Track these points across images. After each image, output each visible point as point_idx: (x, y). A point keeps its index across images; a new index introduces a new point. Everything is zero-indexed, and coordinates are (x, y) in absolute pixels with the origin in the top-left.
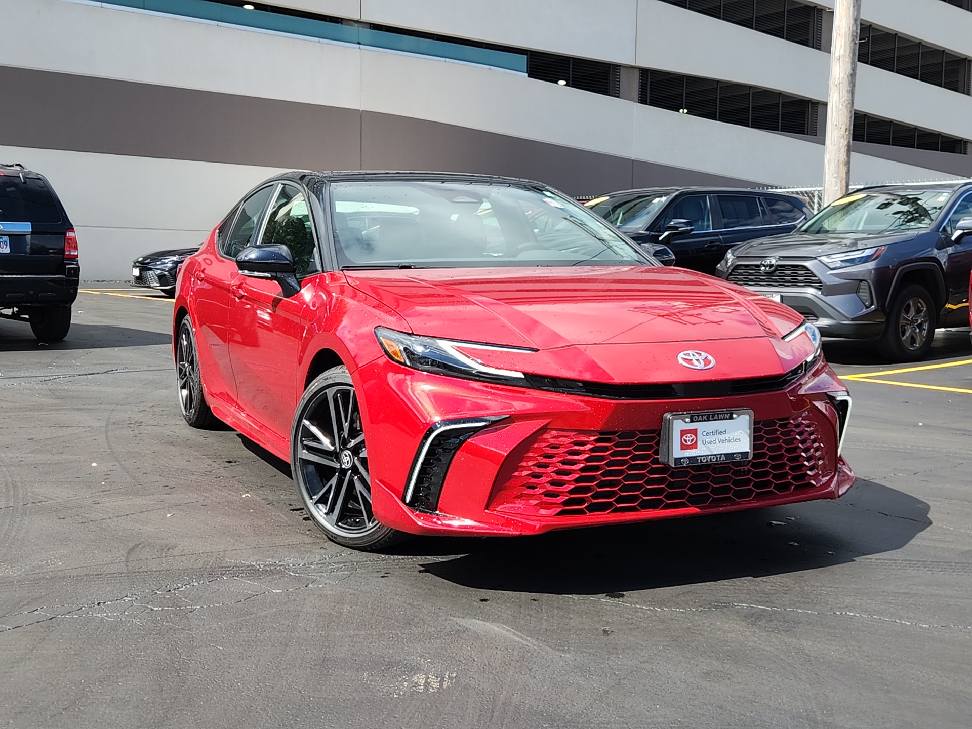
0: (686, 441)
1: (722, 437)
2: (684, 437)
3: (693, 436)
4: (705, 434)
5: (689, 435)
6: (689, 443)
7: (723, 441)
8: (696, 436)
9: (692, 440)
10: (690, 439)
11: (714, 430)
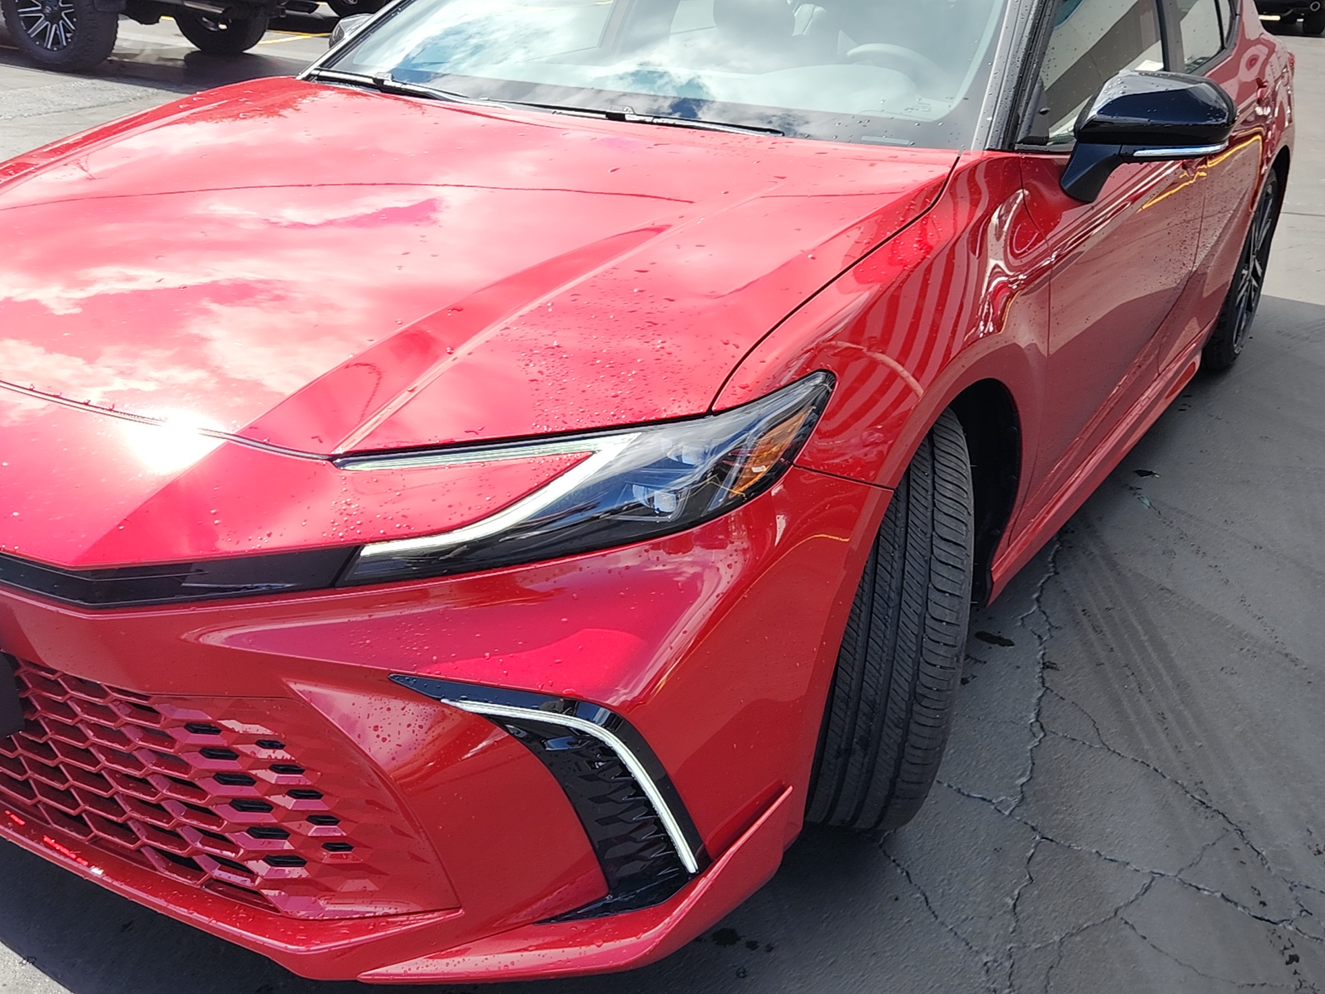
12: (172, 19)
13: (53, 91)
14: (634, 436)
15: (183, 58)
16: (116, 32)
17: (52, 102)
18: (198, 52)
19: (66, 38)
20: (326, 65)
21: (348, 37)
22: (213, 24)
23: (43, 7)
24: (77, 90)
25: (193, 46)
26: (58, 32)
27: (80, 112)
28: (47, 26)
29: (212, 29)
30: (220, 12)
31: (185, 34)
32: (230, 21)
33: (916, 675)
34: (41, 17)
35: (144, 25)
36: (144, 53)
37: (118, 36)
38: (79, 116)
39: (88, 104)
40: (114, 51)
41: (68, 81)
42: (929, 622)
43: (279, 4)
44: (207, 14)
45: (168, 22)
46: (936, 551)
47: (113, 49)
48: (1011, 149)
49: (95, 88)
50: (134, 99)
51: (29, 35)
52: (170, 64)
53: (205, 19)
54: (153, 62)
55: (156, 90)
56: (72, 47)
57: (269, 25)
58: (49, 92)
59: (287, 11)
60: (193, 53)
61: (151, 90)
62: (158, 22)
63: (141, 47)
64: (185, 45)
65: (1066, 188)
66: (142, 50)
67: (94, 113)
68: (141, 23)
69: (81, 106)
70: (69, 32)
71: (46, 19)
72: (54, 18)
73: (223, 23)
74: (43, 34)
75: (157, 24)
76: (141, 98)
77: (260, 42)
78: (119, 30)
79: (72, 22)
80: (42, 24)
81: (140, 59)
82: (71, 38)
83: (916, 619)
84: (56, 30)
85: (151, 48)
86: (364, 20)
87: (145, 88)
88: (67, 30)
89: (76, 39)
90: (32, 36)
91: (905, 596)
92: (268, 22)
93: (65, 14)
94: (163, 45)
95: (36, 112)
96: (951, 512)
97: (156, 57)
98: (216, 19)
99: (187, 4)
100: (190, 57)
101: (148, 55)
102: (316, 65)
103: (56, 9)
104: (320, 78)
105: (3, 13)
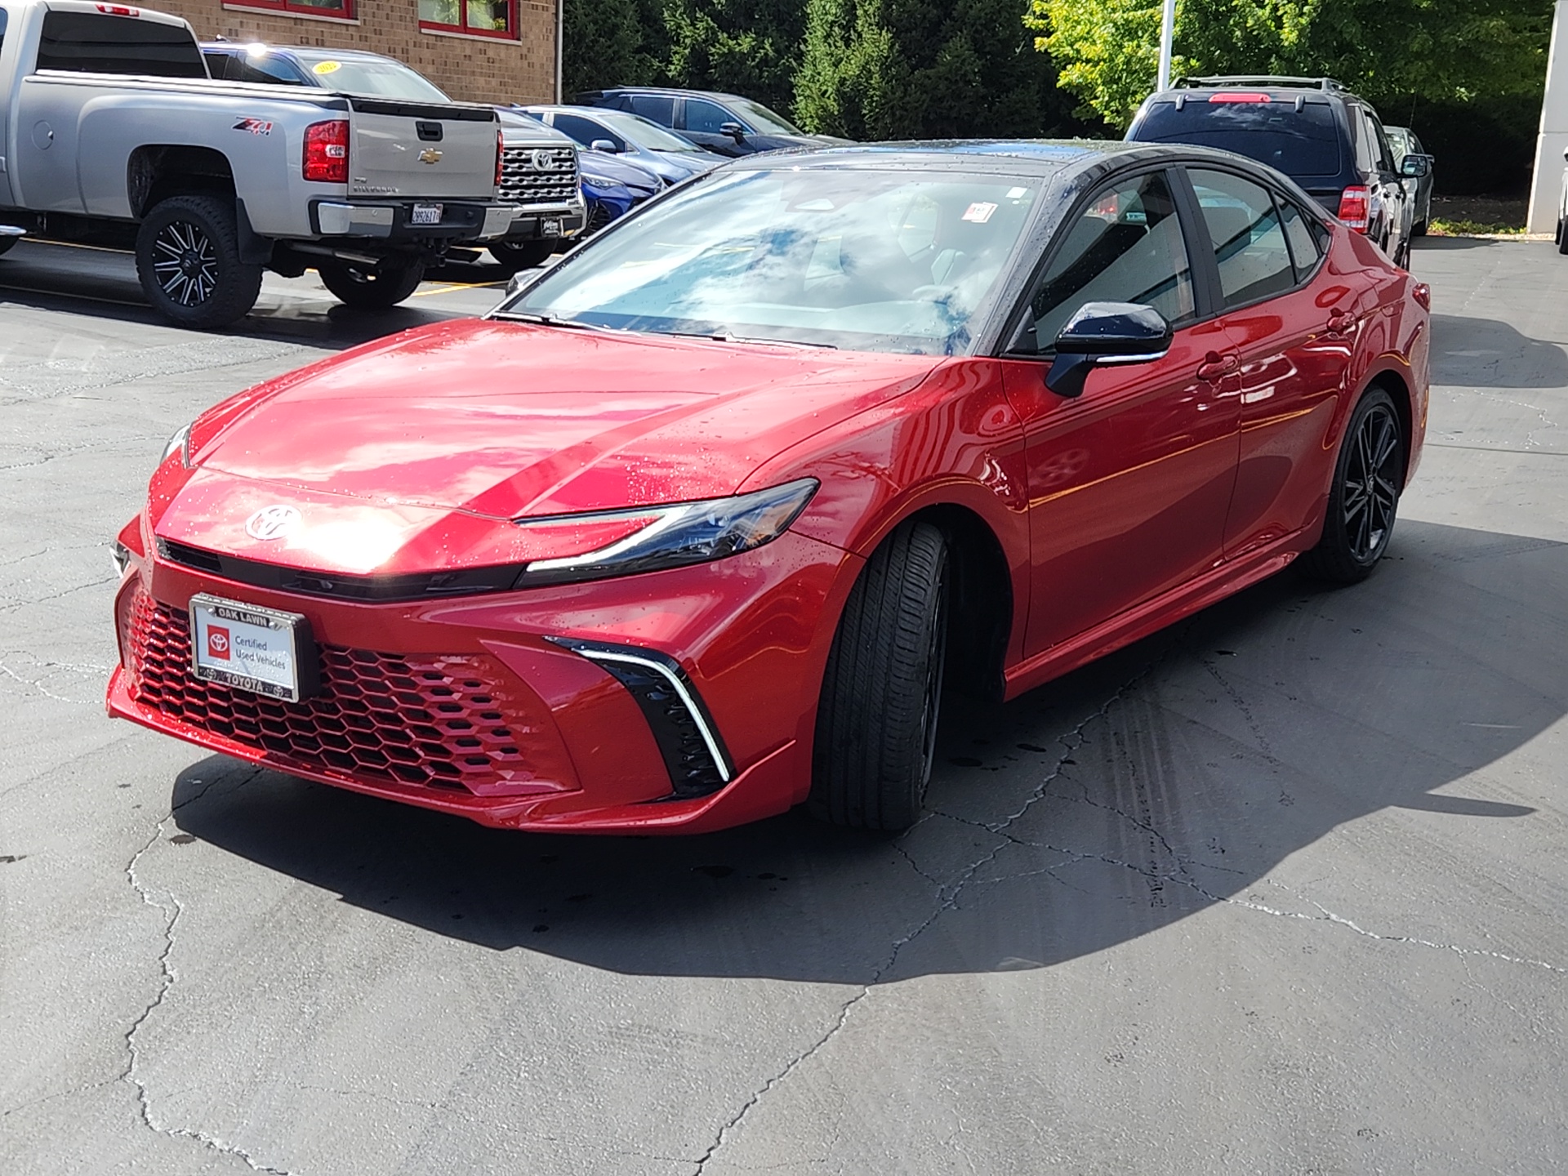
0: (215, 643)
1: (262, 654)
2: (213, 637)
3: (224, 640)
4: (239, 640)
5: (219, 636)
6: (219, 648)
7: (262, 660)
8: (228, 639)
9: (223, 645)
10: (221, 642)
11: (251, 637)
12: (316, 271)
13: (192, 348)
14: (688, 507)
15: (326, 313)
16: (260, 285)
17: (193, 360)
18: (341, 306)
19: (205, 293)
20: (506, 308)
21: (521, 287)
22: (360, 275)
23: (183, 261)
24: (217, 348)
25: (337, 299)
26: (196, 288)
27: (223, 369)
28: (185, 280)
29: (359, 280)
30: (374, 262)
31: (329, 288)
32: (380, 271)
33: (888, 683)
34: (178, 271)
35: (286, 279)
36: (283, 309)
37: (261, 290)
38: (223, 373)
39: (231, 361)
40: (254, 307)
41: (205, 339)
42: (896, 649)
43: (439, 253)
44: (355, 265)
45: (312, 275)
46: (902, 605)
47: (253, 304)
48: (997, 356)
49: (235, 346)
50: (279, 355)
51: (165, 291)
52: (313, 319)
53: (352, 270)
54: (294, 317)
55: (301, 347)
56: (211, 302)
57: (425, 275)
58: (187, 350)
59: (447, 260)
60: (337, 308)
61: (296, 347)
62: (302, 274)
63: (278, 302)
64: (329, 298)
65: (1049, 386)
66: (280, 306)
67: (239, 370)
68: (284, 276)
69: (224, 362)
70: (209, 287)
71: (184, 273)
72: (192, 273)
73: (371, 275)
74: (179, 290)
75: (301, 277)
76: (286, 355)
77: (413, 294)
78: (262, 283)
79: (213, 276)
80: (178, 278)
81: (278, 314)
82: (210, 292)
83: (886, 647)
84: (194, 285)
85: (290, 302)
86: (533, 274)
87: (289, 344)
88: (206, 285)
89: (215, 294)
90: (168, 291)
91: (880, 633)
92: (423, 272)
93: (205, 268)
94: (303, 299)
95: (177, 370)
96: (914, 581)
97: (296, 312)
98: (365, 269)
99: (338, 255)
100: (334, 311)
101: (286, 311)
102: (498, 308)
103: (195, 262)
104: (500, 318)
105: (138, 269)
